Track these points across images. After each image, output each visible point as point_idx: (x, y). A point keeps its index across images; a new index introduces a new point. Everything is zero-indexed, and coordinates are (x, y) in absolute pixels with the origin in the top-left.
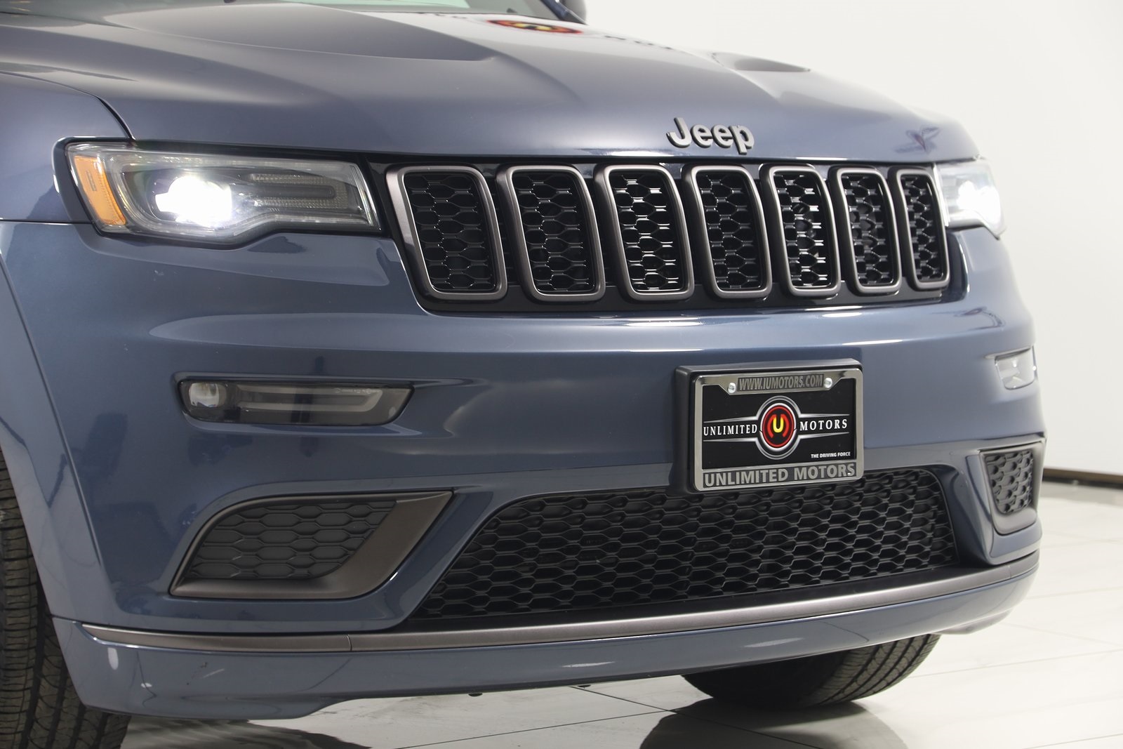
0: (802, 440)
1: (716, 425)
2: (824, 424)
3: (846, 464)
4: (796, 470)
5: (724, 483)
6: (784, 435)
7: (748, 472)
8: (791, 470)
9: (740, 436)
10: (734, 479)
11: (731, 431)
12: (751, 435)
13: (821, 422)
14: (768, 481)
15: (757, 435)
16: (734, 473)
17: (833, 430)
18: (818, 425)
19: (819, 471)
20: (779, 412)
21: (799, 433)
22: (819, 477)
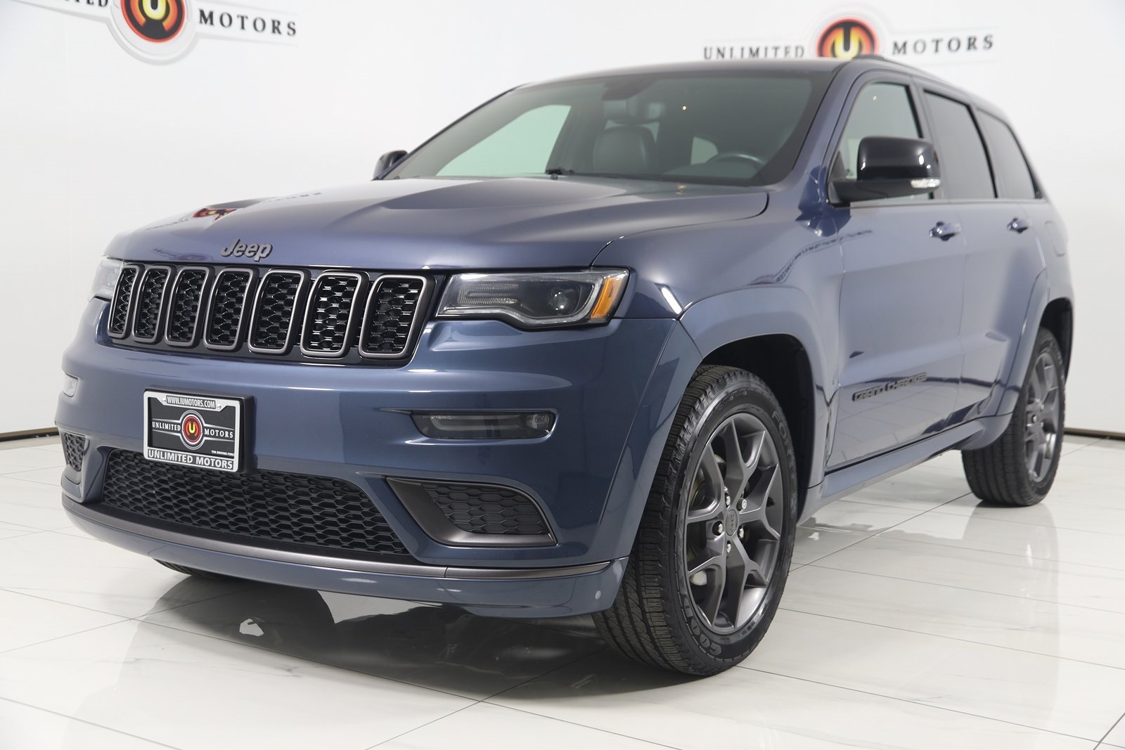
0: (206, 441)
1: (160, 422)
2: (219, 433)
3: (228, 461)
4: (198, 458)
5: (158, 457)
6: (196, 435)
7: (171, 453)
8: (194, 458)
9: (171, 431)
10: (163, 456)
11: (167, 427)
12: (177, 432)
13: (217, 431)
14: (181, 461)
15: (180, 432)
16: (164, 452)
17: (224, 438)
18: (215, 433)
19: (211, 462)
20: (192, 420)
21: (204, 435)
22: (210, 465)
